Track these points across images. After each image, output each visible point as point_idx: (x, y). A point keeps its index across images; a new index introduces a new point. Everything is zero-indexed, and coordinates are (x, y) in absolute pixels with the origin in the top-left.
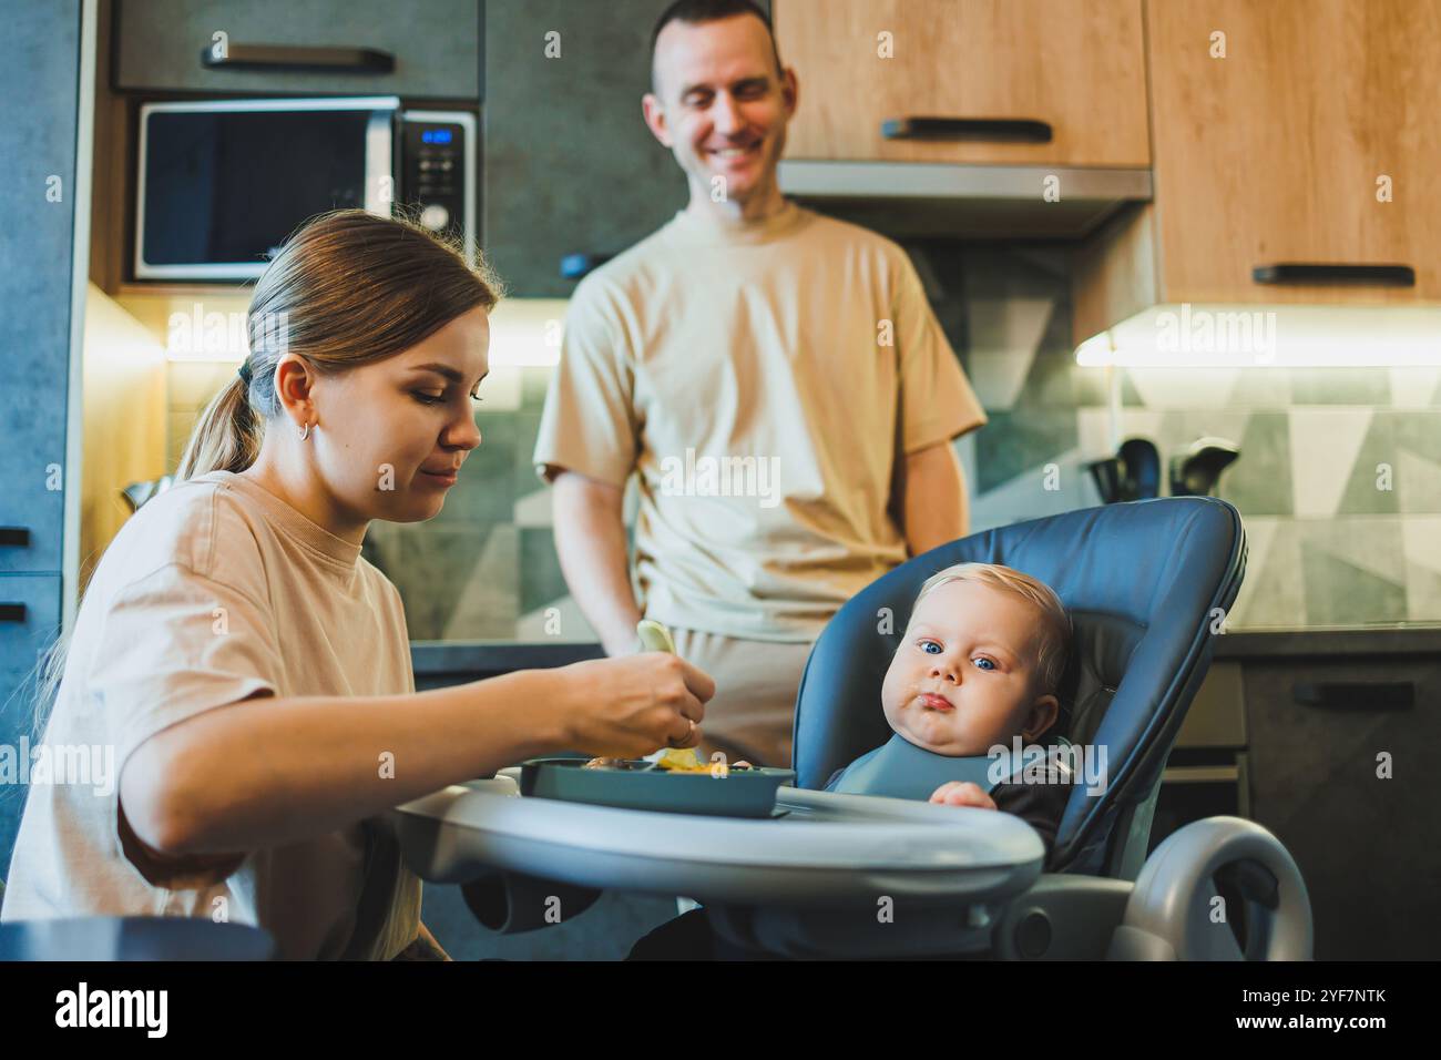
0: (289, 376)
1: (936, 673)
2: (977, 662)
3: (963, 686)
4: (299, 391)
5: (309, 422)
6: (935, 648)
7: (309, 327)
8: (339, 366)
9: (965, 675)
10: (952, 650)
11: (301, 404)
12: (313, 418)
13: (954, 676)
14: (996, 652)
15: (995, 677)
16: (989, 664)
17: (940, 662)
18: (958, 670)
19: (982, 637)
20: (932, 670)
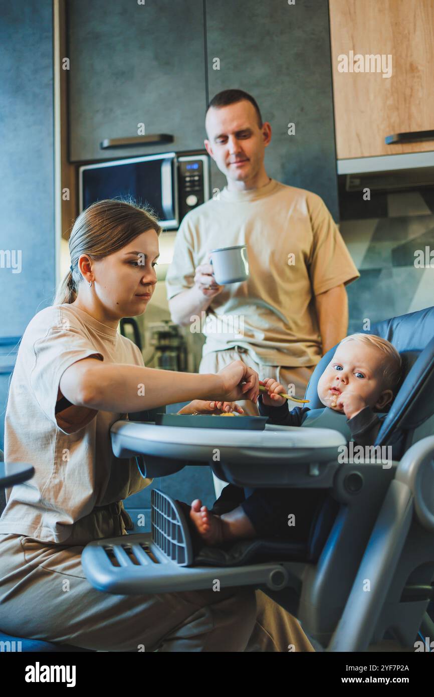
0: (83, 263)
1: (338, 379)
2: (357, 375)
3: (348, 385)
4: (87, 269)
5: (92, 280)
6: (340, 368)
7: (87, 243)
8: (100, 257)
9: (350, 380)
10: (346, 369)
11: (88, 274)
12: (93, 279)
13: (346, 380)
14: (363, 371)
15: (363, 381)
16: (362, 376)
17: (340, 374)
18: (347, 378)
19: (357, 364)
20: (337, 377)
